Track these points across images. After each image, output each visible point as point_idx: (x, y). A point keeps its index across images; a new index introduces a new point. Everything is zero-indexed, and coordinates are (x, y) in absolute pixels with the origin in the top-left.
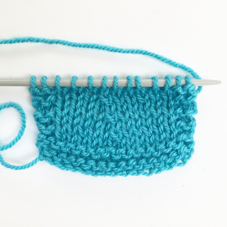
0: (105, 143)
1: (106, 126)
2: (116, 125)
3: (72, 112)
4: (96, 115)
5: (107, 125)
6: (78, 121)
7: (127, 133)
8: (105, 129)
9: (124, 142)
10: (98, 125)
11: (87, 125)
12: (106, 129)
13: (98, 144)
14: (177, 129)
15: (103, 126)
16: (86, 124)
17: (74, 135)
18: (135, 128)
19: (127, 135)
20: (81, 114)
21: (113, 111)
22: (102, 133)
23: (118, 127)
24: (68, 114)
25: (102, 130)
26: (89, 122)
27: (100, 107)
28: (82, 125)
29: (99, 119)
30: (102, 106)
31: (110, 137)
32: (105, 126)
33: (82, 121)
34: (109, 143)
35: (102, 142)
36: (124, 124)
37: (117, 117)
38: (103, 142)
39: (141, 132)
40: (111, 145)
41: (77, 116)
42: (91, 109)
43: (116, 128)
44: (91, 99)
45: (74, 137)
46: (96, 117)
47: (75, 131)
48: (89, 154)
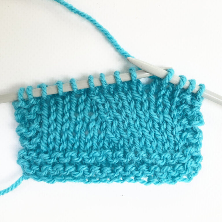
0: (101, 145)
1: (101, 126)
2: (112, 124)
3: (60, 118)
4: (88, 117)
5: (101, 124)
6: (67, 127)
7: (125, 133)
8: (100, 129)
9: (122, 143)
10: (91, 126)
11: (79, 129)
12: (102, 129)
13: (92, 147)
14: (182, 140)
15: (98, 127)
16: (77, 128)
17: (63, 142)
18: (134, 128)
19: (125, 136)
20: (70, 118)
21: (107, 109)
22: (96, 134)
23: (115, 125)
24: (56, 120)
25: (96, 131)
26: (81, 126)
27: (91, 107)
28: (72, 130)
29: (92, 120)
30: (94, 105)
31: (106, 137)
32: (99, 126)
33: (72, 126)
34: (106, 145)
35: (96, 144)
36: (121, 123)
37: (112, 115)
38: (98, 144)
39: (141, 133)
40: (107, 146)
41: (66, 122)
42: (81, 111)
43: (112, 127)
44: (80, 101)
45: (62, 144)
46: (88, 119)
47: (64, 138)
48: (80, 160)
